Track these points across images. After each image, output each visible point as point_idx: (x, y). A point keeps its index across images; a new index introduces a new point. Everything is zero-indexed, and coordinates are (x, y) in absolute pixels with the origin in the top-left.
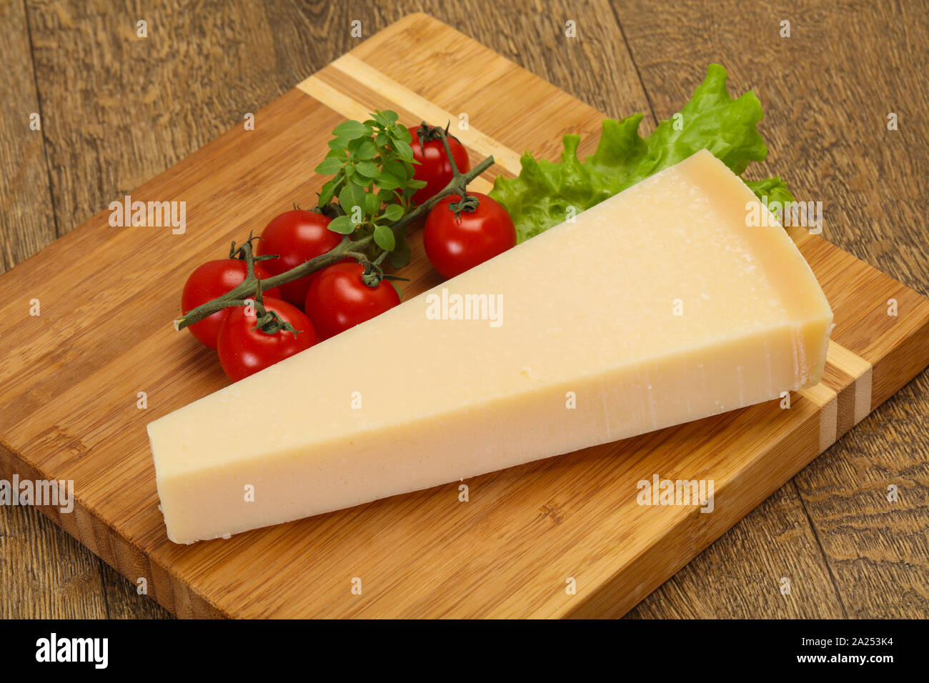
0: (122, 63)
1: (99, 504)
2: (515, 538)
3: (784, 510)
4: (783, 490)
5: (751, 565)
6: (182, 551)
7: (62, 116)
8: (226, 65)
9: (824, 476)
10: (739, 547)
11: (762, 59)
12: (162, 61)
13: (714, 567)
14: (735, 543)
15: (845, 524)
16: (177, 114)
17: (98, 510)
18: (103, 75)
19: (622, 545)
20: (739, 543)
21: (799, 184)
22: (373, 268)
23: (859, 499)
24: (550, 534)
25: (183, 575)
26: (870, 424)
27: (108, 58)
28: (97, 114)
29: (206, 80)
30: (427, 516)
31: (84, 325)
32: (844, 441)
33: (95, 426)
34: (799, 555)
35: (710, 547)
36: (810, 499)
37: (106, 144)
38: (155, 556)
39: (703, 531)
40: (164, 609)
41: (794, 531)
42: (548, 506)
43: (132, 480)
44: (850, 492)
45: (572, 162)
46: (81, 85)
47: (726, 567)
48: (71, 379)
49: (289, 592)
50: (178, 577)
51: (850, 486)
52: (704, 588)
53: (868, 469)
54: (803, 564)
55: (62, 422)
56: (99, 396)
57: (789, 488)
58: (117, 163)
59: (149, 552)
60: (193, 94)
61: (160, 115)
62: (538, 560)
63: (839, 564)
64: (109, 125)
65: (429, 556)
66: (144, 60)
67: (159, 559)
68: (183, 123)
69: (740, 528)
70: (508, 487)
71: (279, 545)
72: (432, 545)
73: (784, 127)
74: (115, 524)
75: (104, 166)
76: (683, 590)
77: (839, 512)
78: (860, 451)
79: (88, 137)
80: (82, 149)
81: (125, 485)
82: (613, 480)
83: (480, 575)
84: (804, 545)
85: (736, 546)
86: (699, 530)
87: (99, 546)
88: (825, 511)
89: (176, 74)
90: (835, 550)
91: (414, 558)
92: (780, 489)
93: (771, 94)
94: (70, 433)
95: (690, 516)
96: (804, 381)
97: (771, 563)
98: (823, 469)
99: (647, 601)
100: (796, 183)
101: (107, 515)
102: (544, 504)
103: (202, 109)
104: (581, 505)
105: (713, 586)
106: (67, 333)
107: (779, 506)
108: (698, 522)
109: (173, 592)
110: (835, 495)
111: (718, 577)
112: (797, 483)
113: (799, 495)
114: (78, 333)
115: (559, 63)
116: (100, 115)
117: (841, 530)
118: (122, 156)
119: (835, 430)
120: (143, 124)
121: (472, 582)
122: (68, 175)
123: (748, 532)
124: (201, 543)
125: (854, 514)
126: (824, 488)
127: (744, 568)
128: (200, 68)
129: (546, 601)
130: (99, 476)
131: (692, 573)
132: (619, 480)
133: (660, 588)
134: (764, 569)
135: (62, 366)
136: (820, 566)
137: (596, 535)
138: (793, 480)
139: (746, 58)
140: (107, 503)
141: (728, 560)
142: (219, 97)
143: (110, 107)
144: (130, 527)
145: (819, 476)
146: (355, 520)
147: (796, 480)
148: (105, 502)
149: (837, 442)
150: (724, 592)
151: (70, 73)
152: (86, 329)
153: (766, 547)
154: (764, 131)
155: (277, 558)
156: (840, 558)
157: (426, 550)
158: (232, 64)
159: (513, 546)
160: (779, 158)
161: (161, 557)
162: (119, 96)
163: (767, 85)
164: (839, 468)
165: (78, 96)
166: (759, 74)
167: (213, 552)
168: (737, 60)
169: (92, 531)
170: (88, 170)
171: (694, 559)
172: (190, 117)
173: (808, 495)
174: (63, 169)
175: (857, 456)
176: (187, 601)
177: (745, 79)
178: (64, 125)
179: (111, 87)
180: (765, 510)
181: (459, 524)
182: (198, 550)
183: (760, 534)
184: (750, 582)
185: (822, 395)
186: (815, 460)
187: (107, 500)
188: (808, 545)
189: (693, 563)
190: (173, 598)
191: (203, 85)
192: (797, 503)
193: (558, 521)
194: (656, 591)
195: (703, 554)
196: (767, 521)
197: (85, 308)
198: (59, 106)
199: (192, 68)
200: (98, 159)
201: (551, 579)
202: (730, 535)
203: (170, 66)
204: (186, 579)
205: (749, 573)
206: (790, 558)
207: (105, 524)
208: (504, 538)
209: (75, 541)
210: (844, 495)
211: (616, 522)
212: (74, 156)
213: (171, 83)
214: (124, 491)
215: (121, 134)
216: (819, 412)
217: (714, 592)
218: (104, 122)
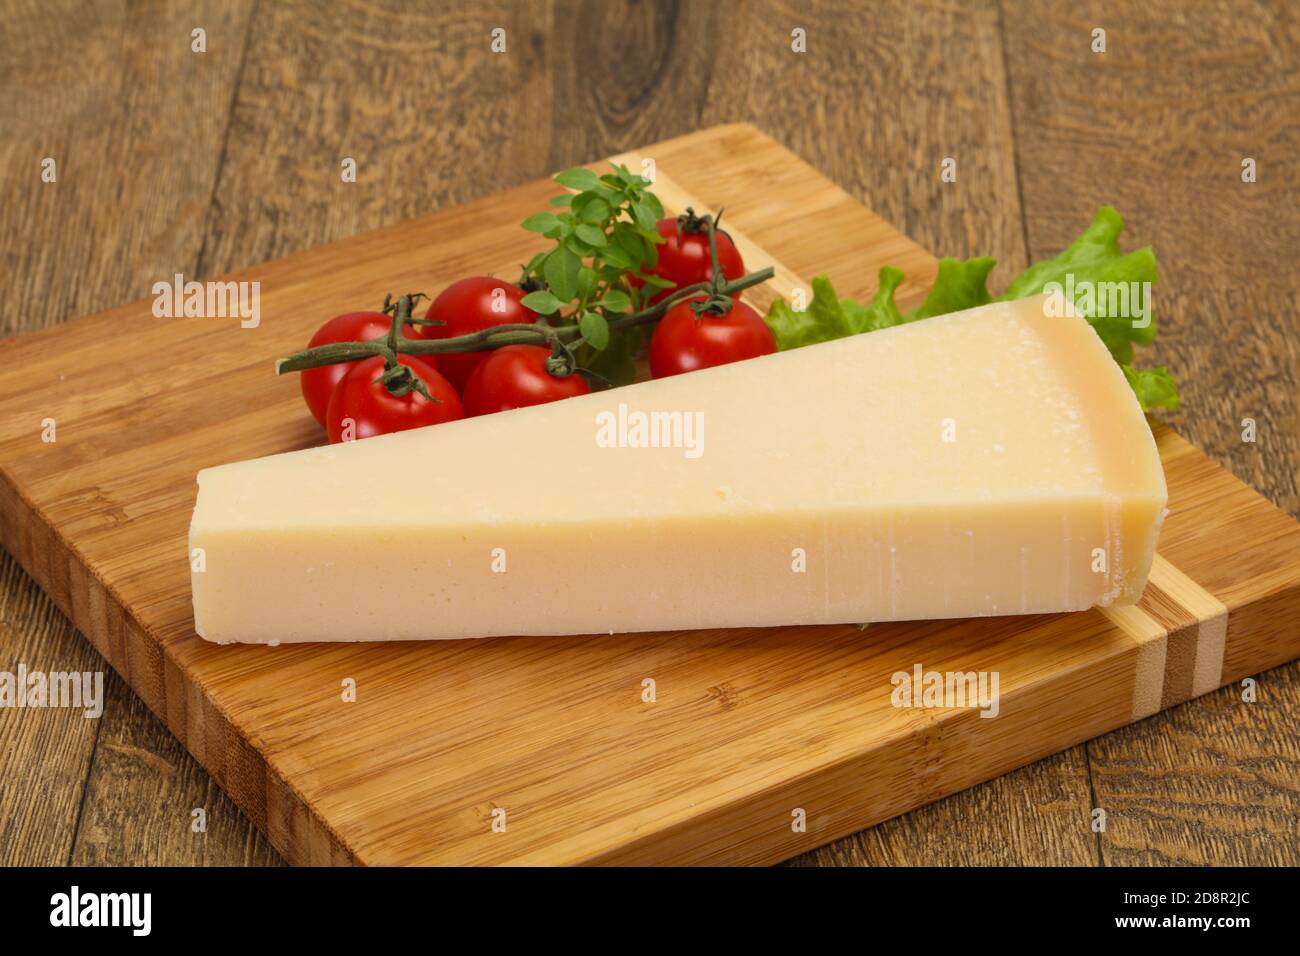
0: (344, 135)
1: (121, 580)
2: (664, 716)
3: (1061, 776)
4: (1067, 755)
5: (992, 830)
6: (210, 650)
7: (245, 179)
8: (479, 161)
9: (1130, 747)
10: (983, 808)
11: (1204, 268)
12: (397, 142)
13: (940, 825)
14: (978, 803)
15: (1141, 807)
16: (396, 202)
17: (117, 588)
18: (315, 144)
19: (806, 750)
20: (984, 804)
21: (1207, 412)
22: (563, 353)
23: (1171, 781)
24: (711, 720)
25: (200, 678)
26: (1216, 701)
27: (328, 128)
28: (291, 184)
29: (447, 172)
30: (550, 671)
31: (177, 384)
32: (1175, 711)
33: (147, 496)
34: (1064, 830)
35: (943, 801)
36: (1101, 770)
37: (290, 219)
38: (172, 650)
39: (932, 769)
40: (174, 738)
41: (1066, 803)
42: (720, 688)
43: (173, 562)
44: (1160, 772)
45: (885, 305)
46: (282, 150)
47: (956, 826)
48: (138, 439)
49: (334, 722)
50: (194, 679)
51: (1162, 765)
52: (918, 847)
53: (1194, 751)
54: (1066, 844)
55: (106, 485)
56: (166, 464)
57: (1076, 753)
58: (297, 241)
59: (165, 645)
60: (425, 185)
61: (371, 200)
62: (685, 746)
63: (1117, 852)
64: (303, 199)
65: (536, 716)
66: (372, 137)
67: (177, 654)
68: (399, 213)
69: (991, 787)
70: (674, 658)
71: (341, 668)
72: (547, 703)
73: (1208, 349)
74: (134, 607)
75: (279, 242)
76: (888, 844)
77: (1136, 791)
78: (1191, 728)
79: (270, 208)
80: (258, 219)
81: (163, 566)
82: (819, 675)
83: (599, 748)
84: (1075, 820)
85: (979, 806)
86: (927, 764)
87: (111, 645)
88: (1118, 787)
89: (410, 159)
90: (1117, 835)
91: (516, 713)
92: (1063, 752)
93: (1204, 309)
94: (112, 497)
95: (914, 735)
96: (1116, 593)
97: (1021, 834)
98: (1132, 740)
99: (834, 847)
100: (1204, 411)
101: (126, 595)
102: (716, 684)
103: (430, 202)
104: (764, 695)
105: (930, 845)
106: (150, 388)
107: (1055, 771)
108: (926, 751)
109: (186, 703)
110: (1137, 772)
111: (942, 837)
112: (1090, 750)
113: (1088, 763)
114: (166, 392)
115: (924, 228)
116: (295, 186)
117: (1131, 813)
118: (306, 235)
119: (1160, 690)
120: (347, 206)
121: (585, 754)
122: (228, 245)
123: (1002, 792)
124: (238, 647)
125: (1157, 796)
126: (1125, 761)
127: (982, 832)
128: (444, 157)
129: (679, 793)
130: (132, 551)
131: (906, 826)
132: (828, 677)
133: (857, 834)
134: (1009, 838)
135: (129, 424)
136: (1088, 849)
137: (775, 732)
138: (1085, 745)
139: (1181, 264)
140: (132, 581)
141: (962, 821)
142: (457, 193)
143: (312, 182)
144: (153, 612)
145: (1124, 746)
146: (453, 658)
147: (1090, 746)
148: (129, 580)
149: (1162, 713)
150: (944, 855)
151: (274, 136)
152: (177, 389)
153: (1020, 814)
154: (1181, 349)
155: (332, 681)
156: (1120, 844)
157: (533, 707)
158: (487, 160)
159: (656, 724)
160: (1191, 381)
161: (180, 654)
162: (326, 171)
163: (1201, 298)
164: (1155, 744)
165: (274, 163)
166: (1194, 284)
167: (252, 659)
168: (1168, 263)
169: (105, 621)
170: (257, 243)
171: (916, 810)
172: (411, 209)
173: (1101, 765)
174: (224, 236)
175: (1184, 734)
176: (199, 719)
177: (1173, 285)
178: (244, 190)
179: (320, 158)
180: (1034, 772)
181: (592, 687)
182: (233, 652)
183: (1018, 798)
184: (983, 850)
185: (1144, 629)
186: (1124, 728)
187: (133, 578)
188: (1079, 822)
189: (912, 814)
190: (185, 717)
191: (442, 177)
192: (1082, 772)
193: (728, 707)
194: (849, 837)
195: (930, 807)
196: (1033, 784)
197: (184, 367)
198: (245, 170)
199: (433, 156)
200: (273, 234)
201: (695, 770)
202: (975, 793)
203: (403, 151)
204: (202, 683)
205: (986, 839)
206: (1050, 832)
207: (120, 606)
208: (646, 713)
209: (85, 642)
210: (1152, 775)
211: (809, 722)
212: (245, 226)
213: (400, 167)
214: (159, 573)
215: (315, 212)
216: (1136, 651)
217: (931, 853)
218: (297, 194)
